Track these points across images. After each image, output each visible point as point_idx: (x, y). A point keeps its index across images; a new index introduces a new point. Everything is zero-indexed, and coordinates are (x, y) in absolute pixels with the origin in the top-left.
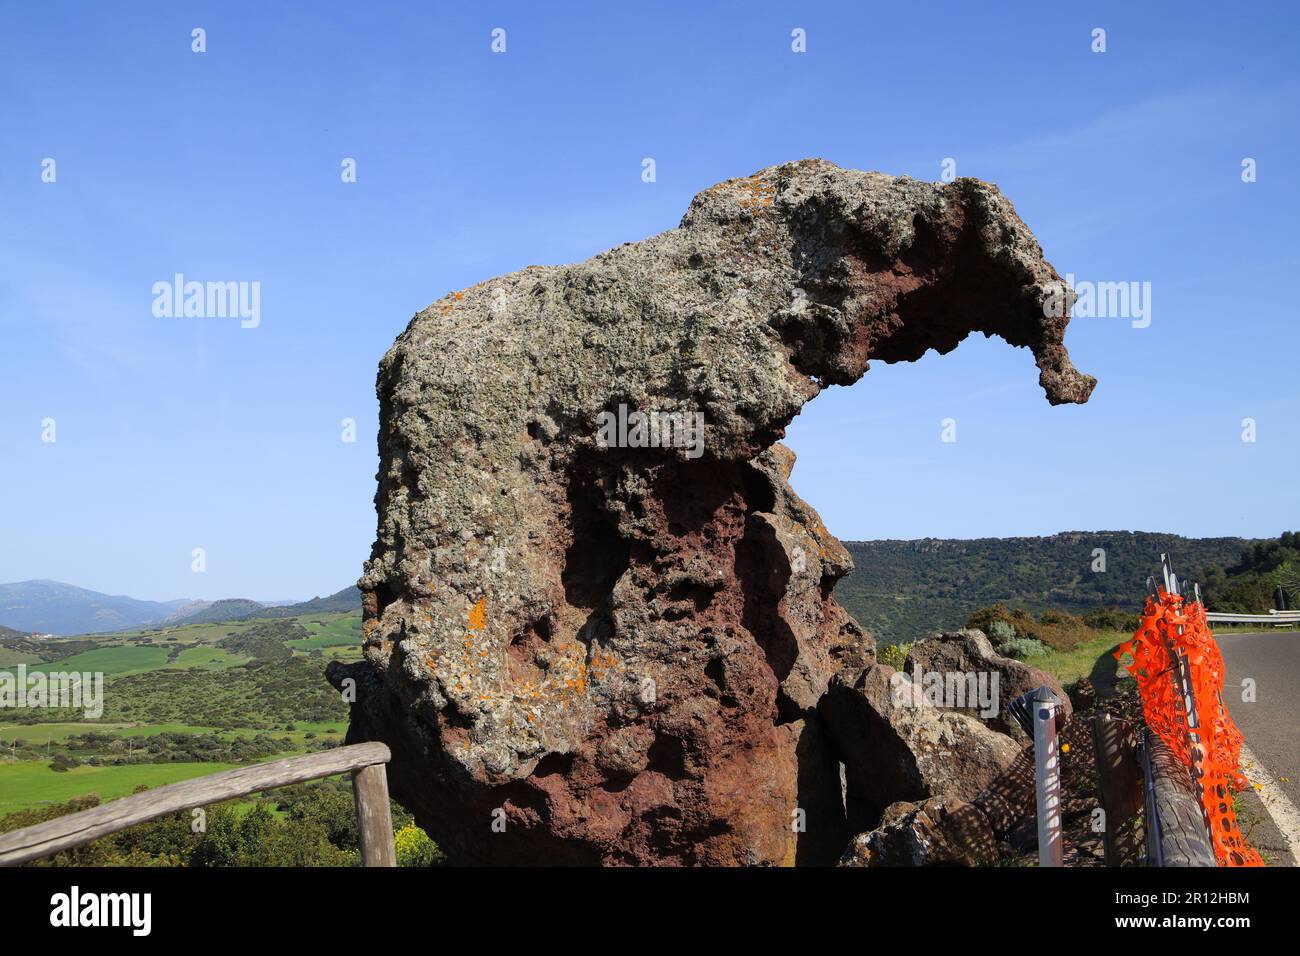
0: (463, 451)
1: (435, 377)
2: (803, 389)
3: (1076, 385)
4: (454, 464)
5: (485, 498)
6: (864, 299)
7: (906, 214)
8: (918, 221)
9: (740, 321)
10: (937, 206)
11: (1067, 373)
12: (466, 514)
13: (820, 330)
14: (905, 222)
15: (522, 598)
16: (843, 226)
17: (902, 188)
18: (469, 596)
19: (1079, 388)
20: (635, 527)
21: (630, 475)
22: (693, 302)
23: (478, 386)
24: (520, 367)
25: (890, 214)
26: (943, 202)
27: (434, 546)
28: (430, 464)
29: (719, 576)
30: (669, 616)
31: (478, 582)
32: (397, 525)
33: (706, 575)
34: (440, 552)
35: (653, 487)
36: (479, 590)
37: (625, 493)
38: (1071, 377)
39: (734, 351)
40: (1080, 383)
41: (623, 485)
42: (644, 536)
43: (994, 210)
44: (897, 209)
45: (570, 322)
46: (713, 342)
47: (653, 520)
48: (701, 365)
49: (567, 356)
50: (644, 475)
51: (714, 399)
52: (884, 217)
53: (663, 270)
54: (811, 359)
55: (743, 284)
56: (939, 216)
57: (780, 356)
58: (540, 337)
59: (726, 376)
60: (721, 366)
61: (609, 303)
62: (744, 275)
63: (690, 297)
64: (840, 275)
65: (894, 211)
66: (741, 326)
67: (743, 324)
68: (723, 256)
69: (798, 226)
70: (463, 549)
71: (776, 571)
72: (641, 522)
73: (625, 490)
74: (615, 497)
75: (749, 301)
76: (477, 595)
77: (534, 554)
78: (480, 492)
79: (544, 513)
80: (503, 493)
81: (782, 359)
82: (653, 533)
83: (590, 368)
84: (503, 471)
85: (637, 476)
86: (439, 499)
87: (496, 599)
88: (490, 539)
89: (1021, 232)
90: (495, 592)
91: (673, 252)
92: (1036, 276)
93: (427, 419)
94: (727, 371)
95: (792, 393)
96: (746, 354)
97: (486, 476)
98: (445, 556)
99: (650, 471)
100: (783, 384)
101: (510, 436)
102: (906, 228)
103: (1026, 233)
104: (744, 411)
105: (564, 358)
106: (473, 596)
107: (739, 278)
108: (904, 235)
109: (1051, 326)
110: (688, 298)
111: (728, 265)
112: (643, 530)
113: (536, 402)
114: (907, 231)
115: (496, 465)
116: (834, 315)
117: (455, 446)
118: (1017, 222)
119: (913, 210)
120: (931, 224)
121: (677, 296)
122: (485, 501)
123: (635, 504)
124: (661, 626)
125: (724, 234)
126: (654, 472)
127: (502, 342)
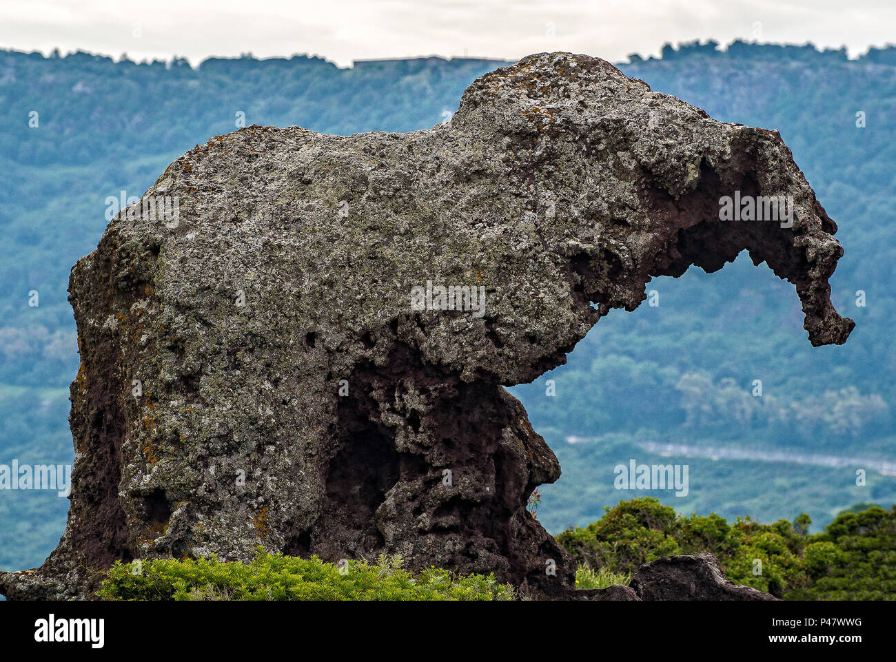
0: (248, 360)
1: (214, 280)
2: (586, 319)
3: (836, 329)
4: (238, 372)
5: (268, 409)
6: (651, 236)
7: (695, 159)
8: (704, 166)
9: (531, 249)
10: (723, 153)
11: (829, 318)
12: (252, 424)
13: (605, 262)
14: (693, 166)
15: (299, 508)
16: (634, 163)
17: (690, 126)
18: (250, 506)
19: (839, 331)
20: (413, 442)
21: (411, 391)
22: (481, 221)
23: (262, 294)
24: (299, 275)
25: (679, 158)
26: (729, 151)
27: (217, 455)
28: (212, 371)
29: (486, 492)
30: (437, 530)
31: (261, 492)
32: (176, 432)
33: (477, 491)
34: (225, 461)
35: (433, 403)
36: (261, 499)
37: (404, 408)
38: (833, 321)
39: (523, 278)
40: (839, 326)
41: (401, 399)
42: (420, 451)
43: (774, 160)
44: (688, 153)
45: (350, 229)
46: (504, 268)
47: (430, 437)
48: (494, 291)
49: (350, 266)
50: (423, 391)
51: (504, 325)
52: (674, 161)
53: (447, 182)
54: (594, 288)
55: (529, 207)
56: (724, 161)
57: (566, 285)
58: (318, 243)
59: (517, 303)
60: (512, 294)
61: (393, 214)
62: (531, 198)
63: (476, 215)
64: (628, 210)
65: (684, 156)
66: (531, 253)
67: (533, 252)
68: (509, 174)
69: (584, 148)
70: (247, 459)
71: (511, 483)
72: (420, 438)
73: (405, 405)
74: (393, 410)
75: (537, 226)
76: (259, 504)
77: (309, 465)
78: (263, 403)
79: (319, 423)
80: (284, 403)
81: (569, 289)
82: (428, 448)
83: (376, 281)
84: (283, 381)
85: (417, 392)
86: (224, 409)
87: (277, 509)
88: (272, 448)
89: (799, 183)
90: (276, 502)
91: (457, 162)
92: (809, 229)
93: (206, 324)
94: (517, 298)
95: (578, 322)
96: (535, 281)
97: (268, 385)
98: (229, 465)
99: (431, 388)
100: (570, 314)
101: (293, 345)
102: (692, 172)
103: (804, 186)
104: (532, 338)
105: (347, 269)
106: (256, 506)
107: (526, 200)
108: (690, 178)
109: (817, 278)
110: (475, 218)
111: (512, 183)
112: (420, 445)
113: (318, 313)
114: (693, 174)
115: (278, 375)
116: (620, 251)
117: (239, 355)
118: (795, 171)
119: (700, 153)
120: (715, 168)
121: (464, 214)
122: (269, 412)
123: (414, 420)
124: (431, 539)
125: (509, 147)
126: (436, 389)
127: (279, 246)
